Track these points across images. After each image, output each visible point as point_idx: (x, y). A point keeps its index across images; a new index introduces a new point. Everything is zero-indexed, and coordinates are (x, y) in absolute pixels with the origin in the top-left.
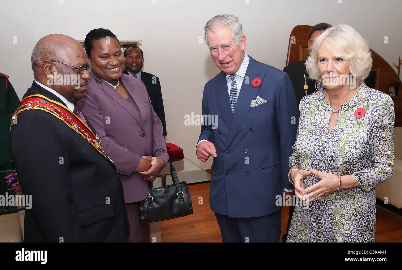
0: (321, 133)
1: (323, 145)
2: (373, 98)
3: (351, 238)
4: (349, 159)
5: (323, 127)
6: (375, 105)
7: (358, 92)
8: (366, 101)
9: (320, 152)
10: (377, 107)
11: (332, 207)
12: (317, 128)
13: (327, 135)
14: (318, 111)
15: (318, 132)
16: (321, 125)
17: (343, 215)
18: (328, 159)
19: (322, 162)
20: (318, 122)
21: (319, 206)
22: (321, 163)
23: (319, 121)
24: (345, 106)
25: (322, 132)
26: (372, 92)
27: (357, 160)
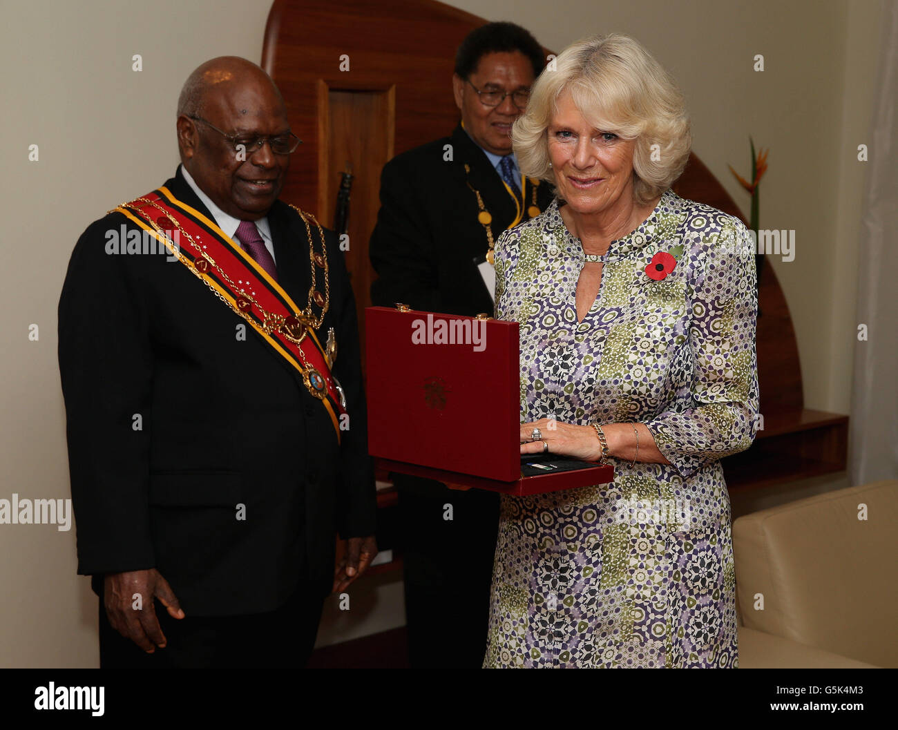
0: (558, 321)
1: (561, 352)
2: (695, 225)
3: (653, 611)
4: (636, 383)
5: (560, 303)
6: (702, 243)
7: (657, 207)
8: (678, 235)
9: (556, 369)
10: (706, 249)
11: (598, 526)
12: (546, 309)
13: (574, 327)
14: (546, 261)
15: (549, 321)
16: (555, 300)
17: (631, 543)
18: (580, 387)
19: (562, 399)
20: (547, 291)
21: (562, 526)
22: (558, 401)
23: (549, 288)
24: (621, 244)
25: (560, 318)
26: (693, 209)
27: (662, 385)
